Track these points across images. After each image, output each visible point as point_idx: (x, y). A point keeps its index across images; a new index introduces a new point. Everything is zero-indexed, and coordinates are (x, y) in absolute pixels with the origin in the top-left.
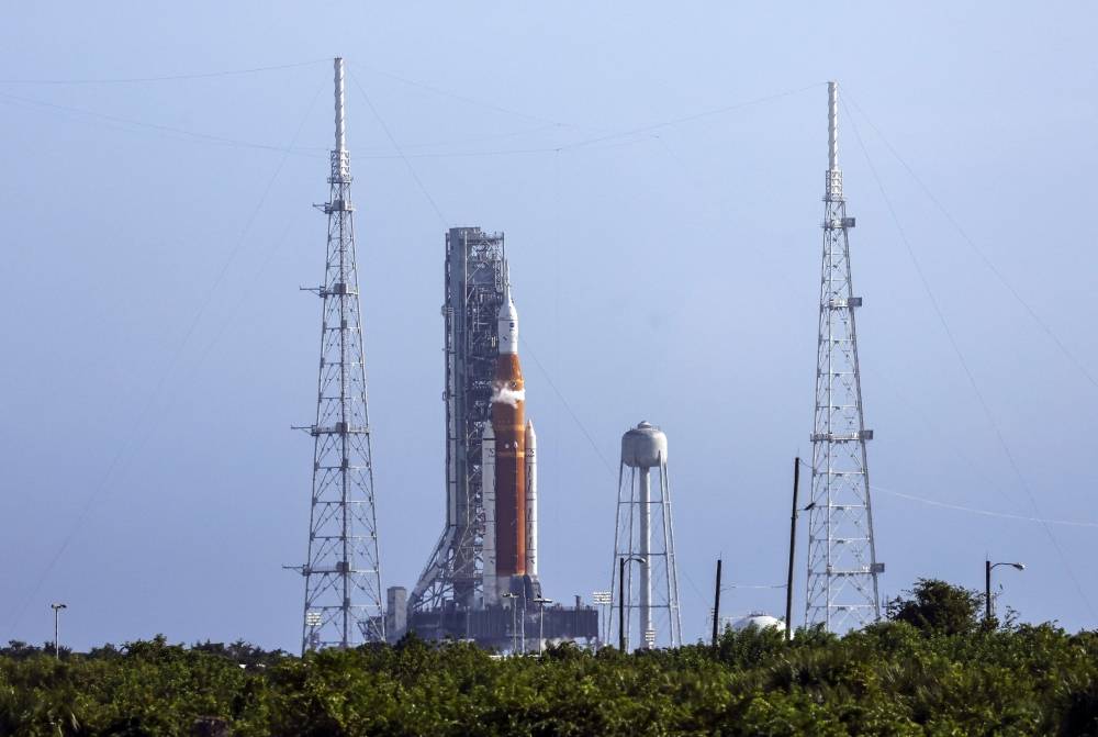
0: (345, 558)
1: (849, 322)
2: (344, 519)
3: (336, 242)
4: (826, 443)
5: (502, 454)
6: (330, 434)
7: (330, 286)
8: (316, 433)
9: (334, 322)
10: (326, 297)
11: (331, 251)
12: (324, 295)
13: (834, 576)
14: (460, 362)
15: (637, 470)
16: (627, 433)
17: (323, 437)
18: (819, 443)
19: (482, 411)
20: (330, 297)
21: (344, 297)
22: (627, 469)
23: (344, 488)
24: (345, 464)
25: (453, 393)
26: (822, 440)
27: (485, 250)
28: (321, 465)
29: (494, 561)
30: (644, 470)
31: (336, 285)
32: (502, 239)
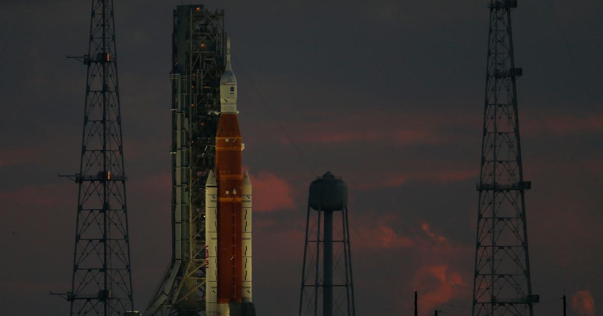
0: (105, 287)
1: (511, 88)
2: (105, 253)
3: (99, 17)
4: (491, 192)
5: (222, 199)
6: (93, 181)
7: (94, 54)
8: (80, 180)
9: (97, 85)
10: (89, 65)
11: (94, 25)
12: (88, 62)
13: (497, 305)
14: (186, 120)
15: (322, 213)
16: (313, 182)
17: (86, 184)
18: (484, 192)
19: (204, 162)
20: (93, 64)
21: (106, 64)
22: (314, 213)
23: (105, 227)
24: (106, 207)
25: (179, 146)
26: (487, 190)
27: (206, 24)
28: (84, 207)
29: (216, 290)
30: (329, 213)
31: (99, 54)
32: (222, 15)
